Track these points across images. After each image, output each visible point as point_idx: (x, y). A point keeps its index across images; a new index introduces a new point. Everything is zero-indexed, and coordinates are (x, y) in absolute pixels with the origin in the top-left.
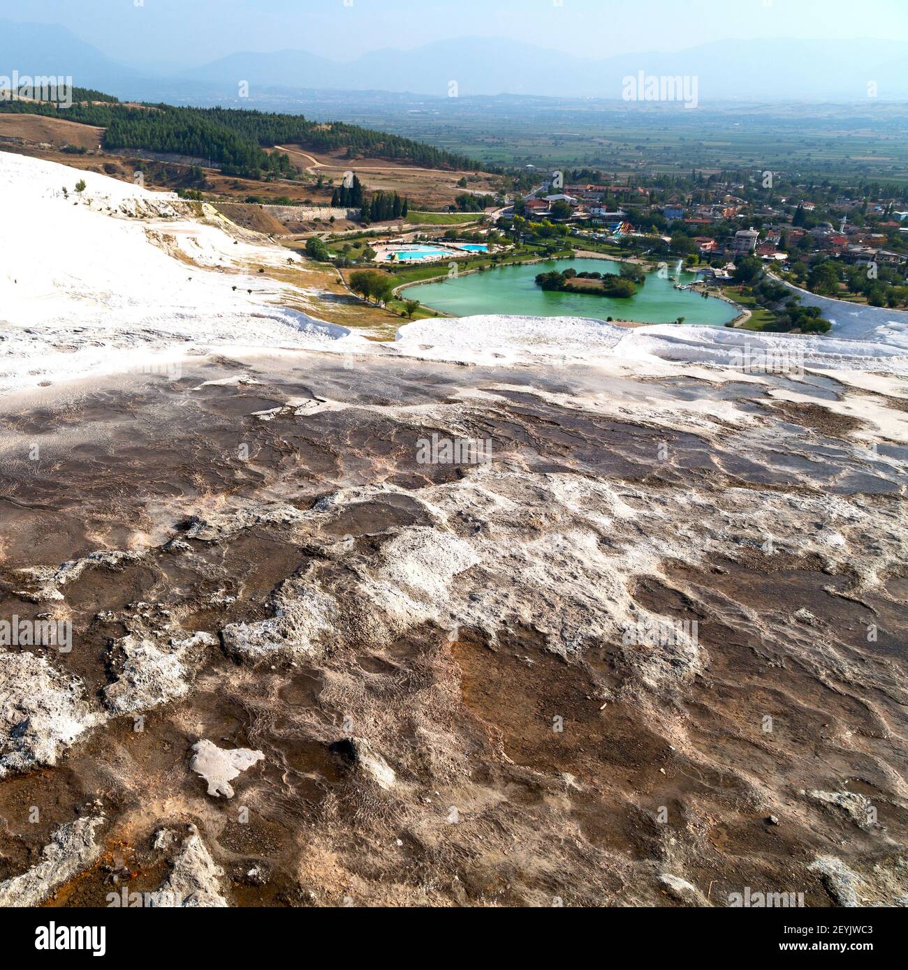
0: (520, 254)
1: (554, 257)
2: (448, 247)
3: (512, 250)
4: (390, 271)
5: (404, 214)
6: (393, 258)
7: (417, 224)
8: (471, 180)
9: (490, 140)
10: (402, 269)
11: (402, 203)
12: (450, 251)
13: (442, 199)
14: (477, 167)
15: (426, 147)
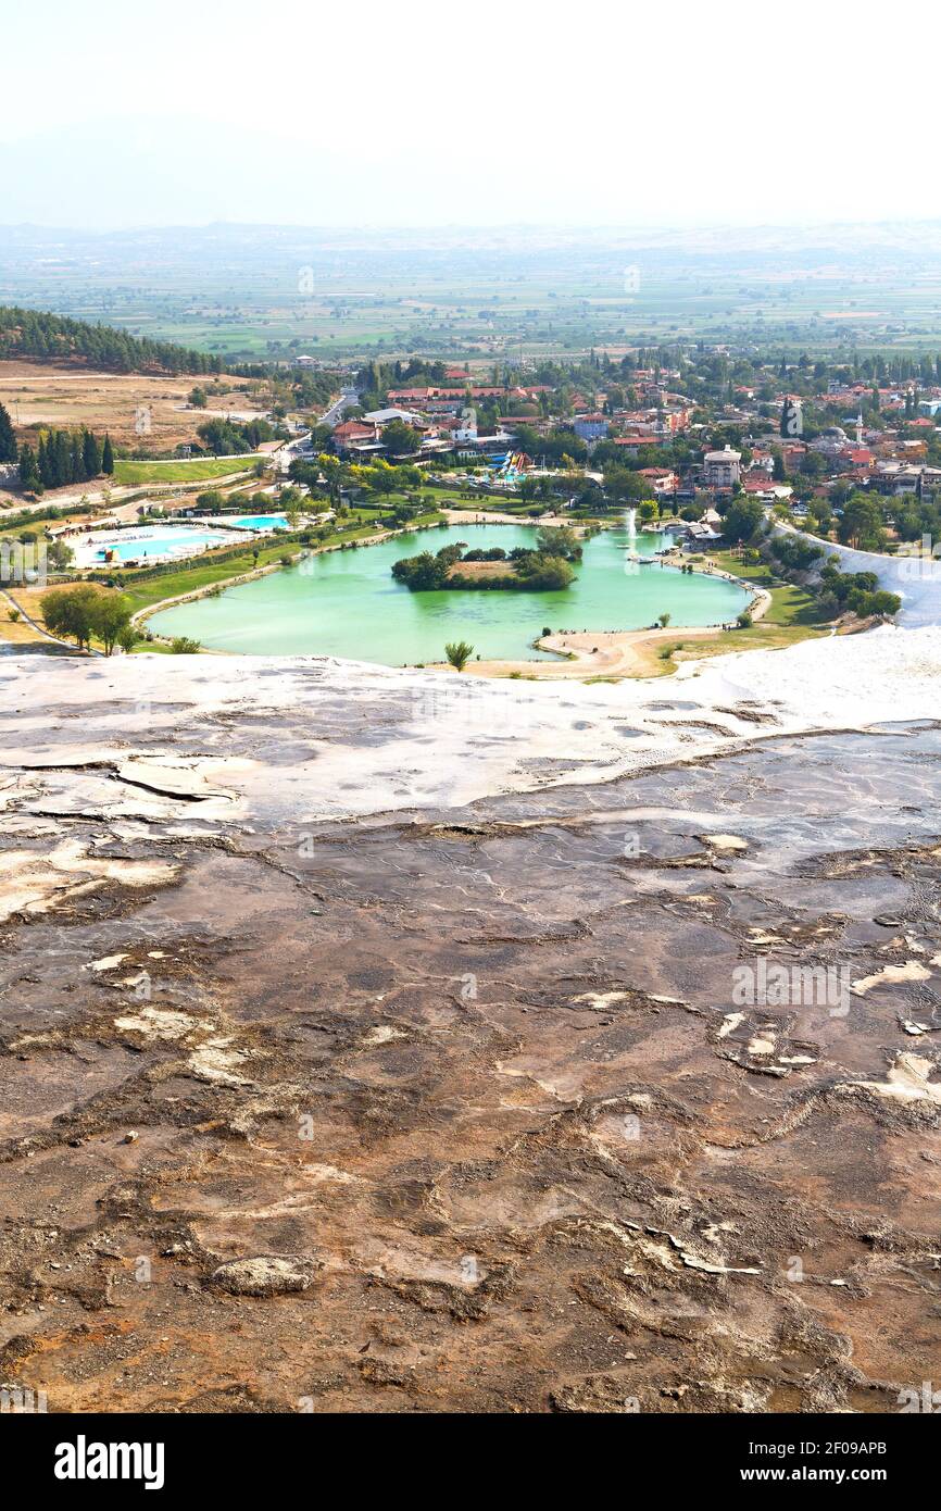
0: (349, 528)
1: (411, 526)
2: (211, 526)
3: (333, 521)
4: (110, 585)
5: (108, 469)
6: (109, 557)
7: (135, 485)
8: (211, 392)
9: (214, 313)
10: (133, 578)
11: (101, 445)
12: (218, 532)
13: (169, 434)
14: (215, 367)
15: (109, 332)
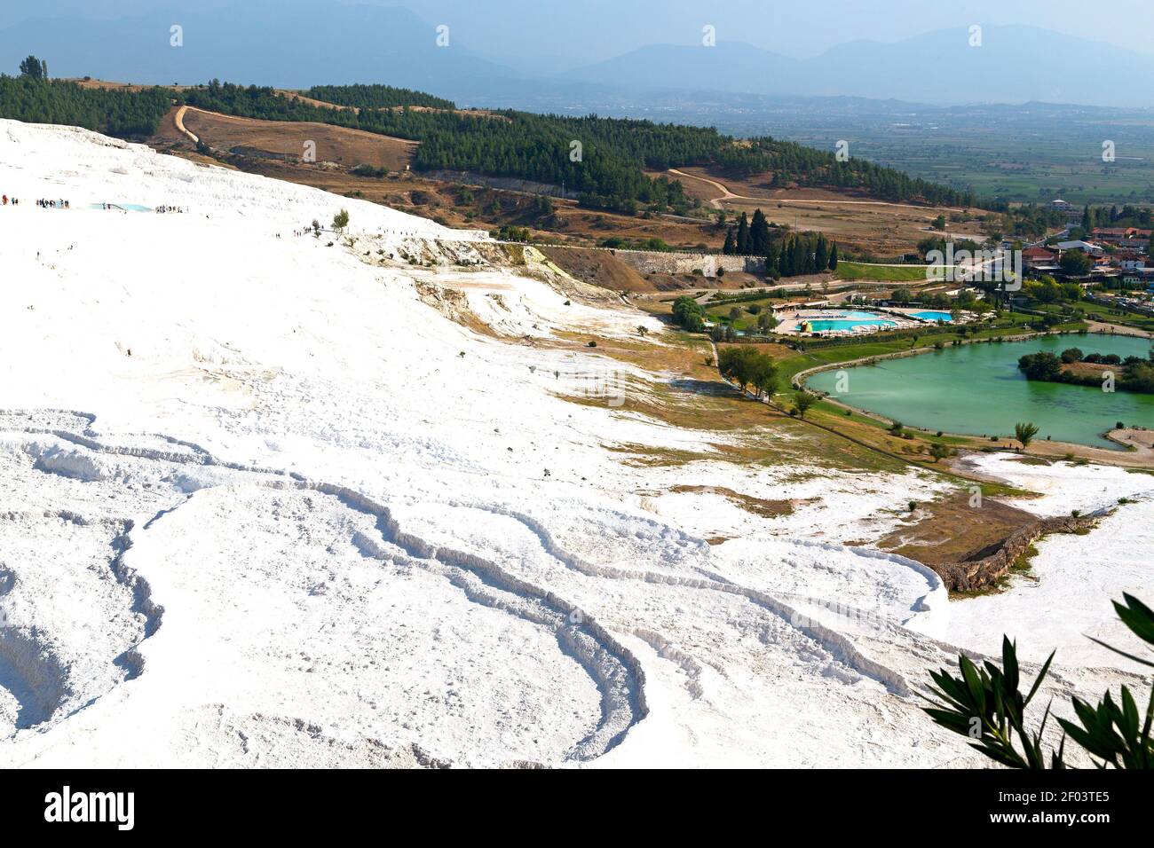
0: (1002, 327)
1: (1055, 331)
2: (893, 314)
3: (990, 320)
4: (794, 348)
5: (833, 266)
6: (804, 328)
7: (852, 279)
8: (955, 219)
9: (1009, 166)
10: (813, 345)
11: (829, 247)
12: (894, 319)
13: (903, 246)
14: (967, 202)
15: (892, 173)
